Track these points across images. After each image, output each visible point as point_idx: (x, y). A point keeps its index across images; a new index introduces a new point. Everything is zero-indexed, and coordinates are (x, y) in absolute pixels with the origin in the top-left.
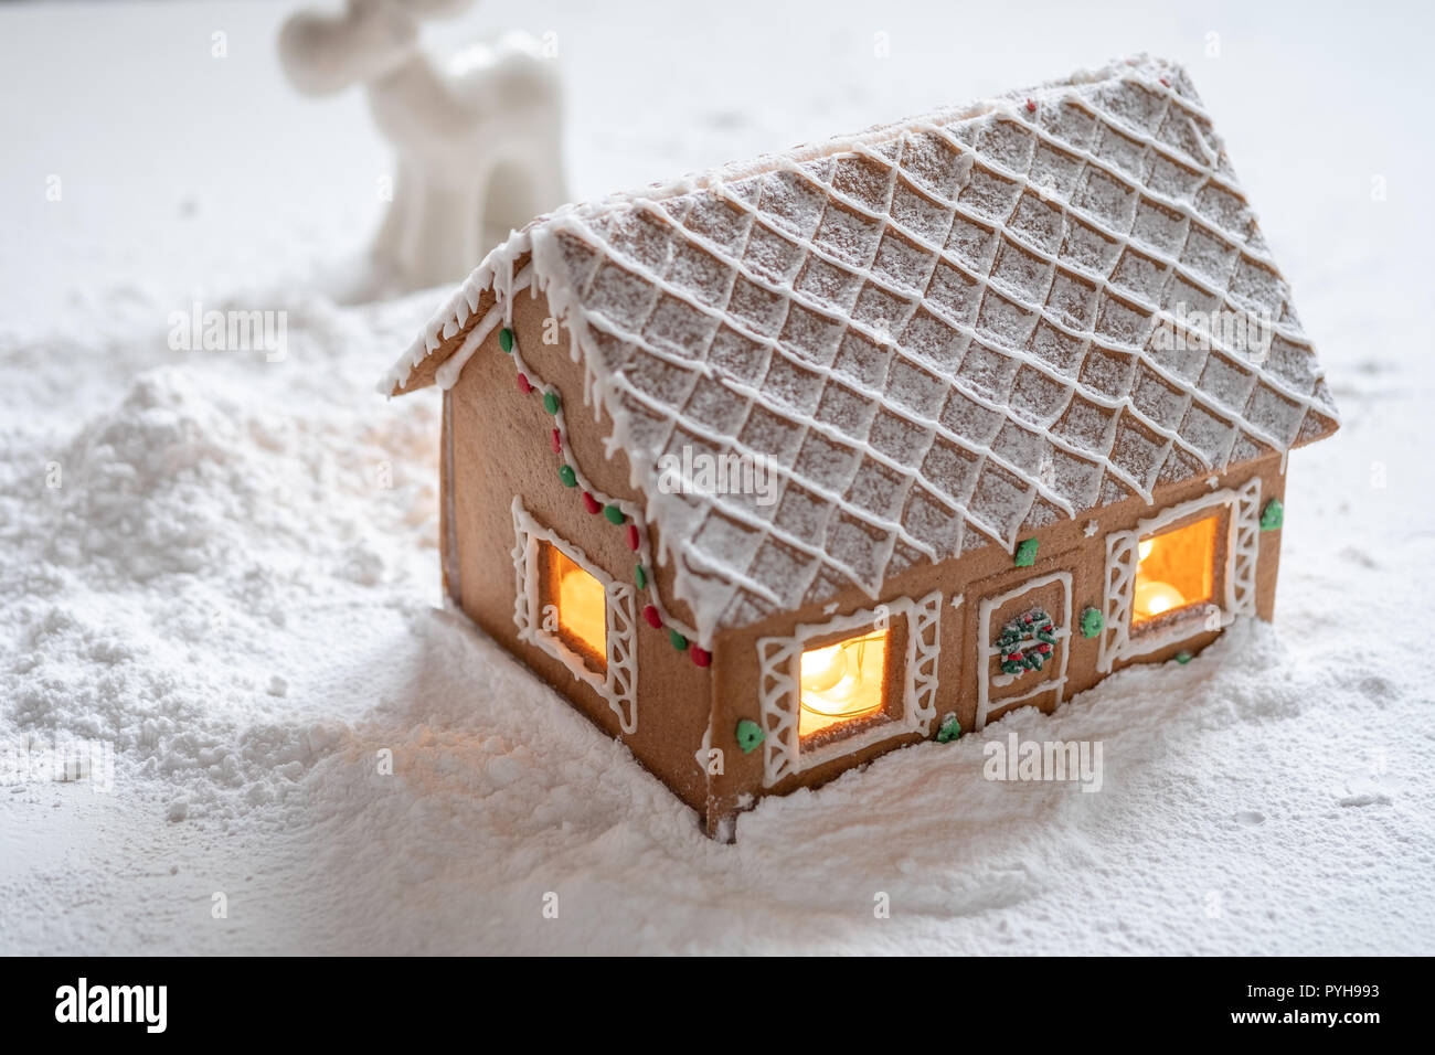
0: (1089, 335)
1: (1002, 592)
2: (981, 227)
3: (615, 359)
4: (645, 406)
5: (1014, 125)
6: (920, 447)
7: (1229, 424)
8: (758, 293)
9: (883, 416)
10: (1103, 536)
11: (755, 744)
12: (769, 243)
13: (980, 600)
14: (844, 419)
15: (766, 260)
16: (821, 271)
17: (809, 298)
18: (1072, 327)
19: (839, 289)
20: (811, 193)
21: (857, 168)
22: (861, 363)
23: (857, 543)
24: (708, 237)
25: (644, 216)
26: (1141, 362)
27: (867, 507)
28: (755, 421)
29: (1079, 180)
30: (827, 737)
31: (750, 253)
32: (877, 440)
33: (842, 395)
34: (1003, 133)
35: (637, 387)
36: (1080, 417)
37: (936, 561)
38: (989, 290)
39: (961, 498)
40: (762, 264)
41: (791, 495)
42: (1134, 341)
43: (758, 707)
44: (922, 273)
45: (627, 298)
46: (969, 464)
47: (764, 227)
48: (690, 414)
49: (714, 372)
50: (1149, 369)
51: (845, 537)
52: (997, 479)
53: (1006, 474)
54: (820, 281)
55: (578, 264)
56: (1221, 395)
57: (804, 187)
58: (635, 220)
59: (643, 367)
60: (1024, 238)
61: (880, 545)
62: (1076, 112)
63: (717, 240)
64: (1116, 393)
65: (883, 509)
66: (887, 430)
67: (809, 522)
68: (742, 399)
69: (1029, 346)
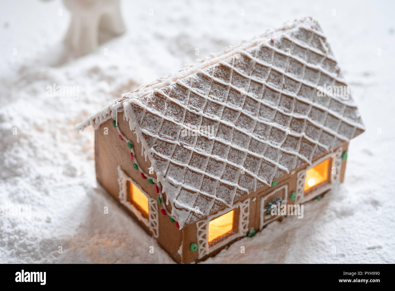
0: (292, 114)
1: (267, 194)
2: (259, 83)
3: (151, 143)
4: (160, 157)
5: (267, 48)
6: (243, 159)
7: (333, 136)
8: (193, 116)
9: (231, 150)
10: (296, 173)
11: (196, 249)
12: (195, 98)
13: (261, 197)
14: (220, 153)
15: (195, 104)
16: (211, 105)
17: (208, 115)
18: (286, 112)
19: (217, 110)
20: (207, 79)
21: (221, 69)
22: (224, 134)
23: (225, 192)
24: (177, 99)
25: (157, 95)
26: (307, 121)
27: (228, 180)
28: (193, 157)
29: (287, 64)
30: (216, 241)
31: (190, 103)
32: (230, 158)
33: (219, 145)
34: (264, 51)
35: (158, 152)
36: (290, 141)
37: (249, 193)
38: (262, 104)
39: (255, 172)
40: (194, 106)
41: (205, 179)
42: (305, 114)
43: (197, 239)
44: (242, 102)
45: (153, 123)
46: (257, 161)
47: (193, 93)
48: (174, 158)
49: (181, 143)
50: (310, 122)
51: (221, 190)
52: (266, 165)
53: (268, 163)
54: (211, 109)
55: (138, 114)
56: (331, 127)
57: (205, 78)
58: (155, 96)
59: (159, 144)
60: (271, 85)
61: (232, 191)
62: (286, 41)
63: (180, 100)
64: (300, 132)
65: (233, 179)
66: (233, 154)
67: (211, 187)
68: (189, 151)
69: (274, 121)
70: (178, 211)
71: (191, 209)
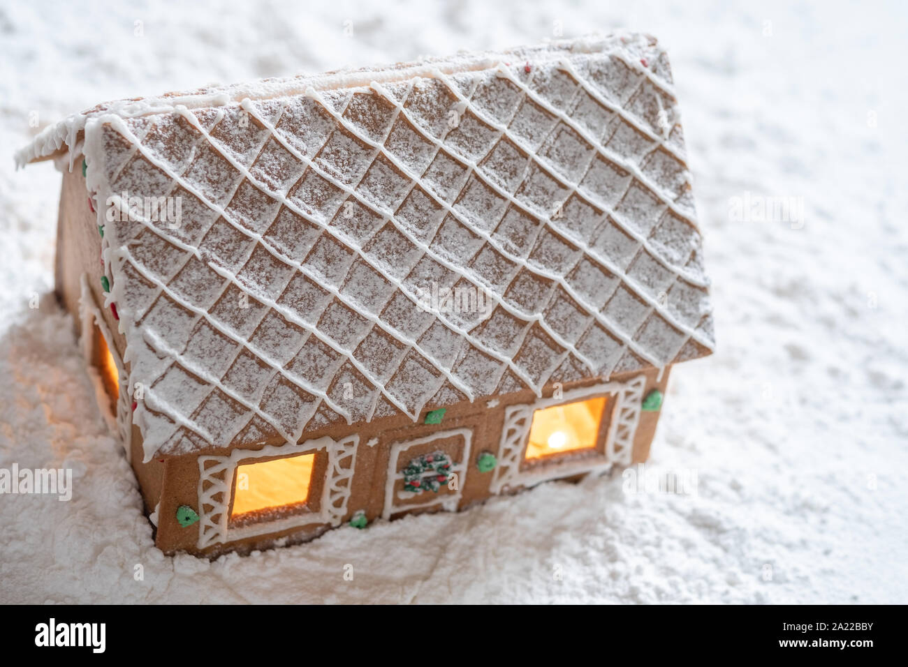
0: (522, 261)
1: (412, 439)
2: (458, 163)
3: (126, 234)
4: (140, 274)
5: (508, 83)
6: (359, 334)
7: (621, 343)
8: (257, 196)
9: (336, 305)
10: (503, 407)
11: (190, 523)
12: (277, 156)
13: (392, 442)
14: (301, 305)
15: (271, 170)
16: (314, 183)
17: (298, 204)
18: (510, 252)
19: (326, 200)
20: (325, 118)
21: (369, 102)
22: (328, 261)
23: (288, 402)
24: (228, 145)
25: (180, 121)
26: (560, 287)
27: (304, 375)
28: (228, 297)
29: (548, 136)
30: (255, 518)
31: (259, 162)
32: (325, 323)
33: (306, 286)
34: (498, 89)
35: (137, 259)
36: (498, 324)
37: (350, 422)
38: (450, 215)
39: (383, 376)
40: (267, 173)
41: (243, 358)
42: (559, 269)
43: (197, 499)
44: (398, 195)
45: (148, 187)
46: (397, 350)
47: (277, 142)
48: (176, 285)
49: (204, 255)
50: (566, 292)
51: (280, 396)
52: (417, 365)
53: (425, 362)
54: (311, 191)
55: (114, 155)
56: (619, 320)
57: (318, 112)
58: (172, 124)
59: (147, 243)
60: (490, 176)
61: (307, 405)
62: (564, 77)
63: (235, 148)
64: (533, 309)
65: (317, 378)
66: (335, 317)
67: (253, 382)
68: (222, 279)
69: (471, 264)
70: (149, 416)
71: (182, 419)
